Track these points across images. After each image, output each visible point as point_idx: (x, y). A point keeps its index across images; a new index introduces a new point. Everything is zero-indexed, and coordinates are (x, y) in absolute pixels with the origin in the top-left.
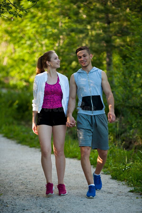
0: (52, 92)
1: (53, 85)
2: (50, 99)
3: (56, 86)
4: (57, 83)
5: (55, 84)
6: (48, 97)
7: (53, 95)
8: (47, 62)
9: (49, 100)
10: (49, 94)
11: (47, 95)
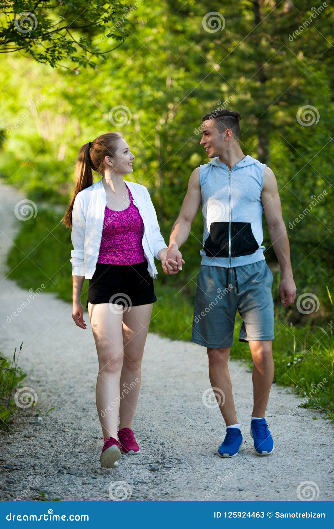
2: (122, 244)
4: (130, 205)
5: (129, 209)
8: (106, 159)
10: (118, 233)
11: (112, 235)
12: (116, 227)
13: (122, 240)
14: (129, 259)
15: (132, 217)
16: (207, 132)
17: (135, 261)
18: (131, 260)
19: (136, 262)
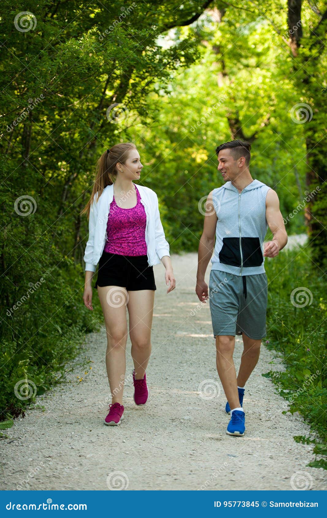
0: (130, 222)
1: (132, 209)
2: (127, 237)
3: (136, 210)
4: (137, 204)
5: (135, 207)
6: (124, 232)
7: (133, 227)
8: (118, 165)
9: (125, 238)
10: (124, 228)
11: (120, 229)
12: (123, 221)
13: (128, 234)
14: (133, 251)
15: (138, 214)
16: (223, 160)
17: (137, 253)
18: (134, 252)
19: (139, 254)
